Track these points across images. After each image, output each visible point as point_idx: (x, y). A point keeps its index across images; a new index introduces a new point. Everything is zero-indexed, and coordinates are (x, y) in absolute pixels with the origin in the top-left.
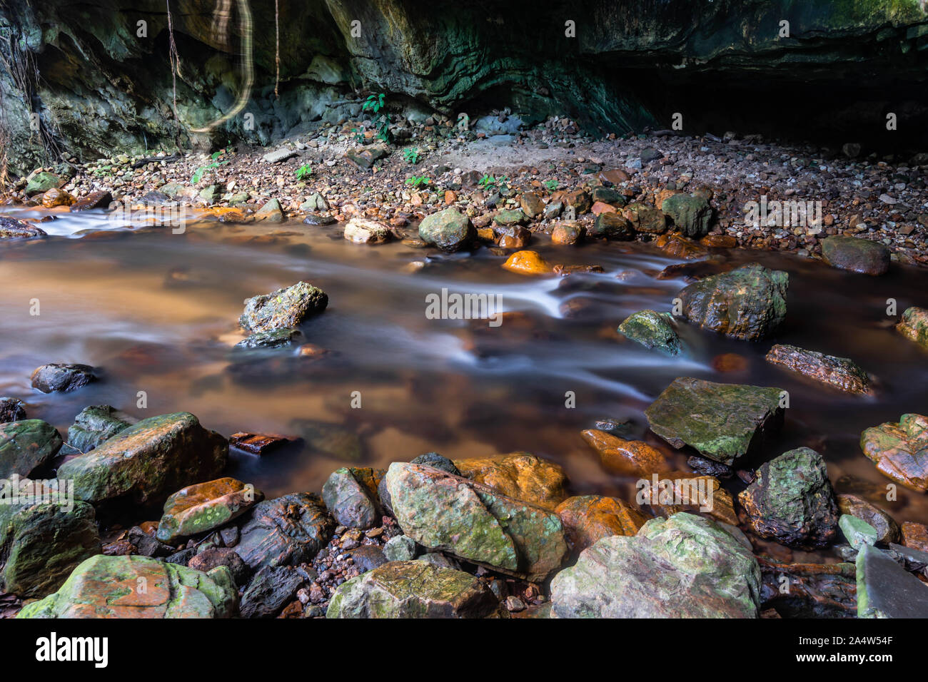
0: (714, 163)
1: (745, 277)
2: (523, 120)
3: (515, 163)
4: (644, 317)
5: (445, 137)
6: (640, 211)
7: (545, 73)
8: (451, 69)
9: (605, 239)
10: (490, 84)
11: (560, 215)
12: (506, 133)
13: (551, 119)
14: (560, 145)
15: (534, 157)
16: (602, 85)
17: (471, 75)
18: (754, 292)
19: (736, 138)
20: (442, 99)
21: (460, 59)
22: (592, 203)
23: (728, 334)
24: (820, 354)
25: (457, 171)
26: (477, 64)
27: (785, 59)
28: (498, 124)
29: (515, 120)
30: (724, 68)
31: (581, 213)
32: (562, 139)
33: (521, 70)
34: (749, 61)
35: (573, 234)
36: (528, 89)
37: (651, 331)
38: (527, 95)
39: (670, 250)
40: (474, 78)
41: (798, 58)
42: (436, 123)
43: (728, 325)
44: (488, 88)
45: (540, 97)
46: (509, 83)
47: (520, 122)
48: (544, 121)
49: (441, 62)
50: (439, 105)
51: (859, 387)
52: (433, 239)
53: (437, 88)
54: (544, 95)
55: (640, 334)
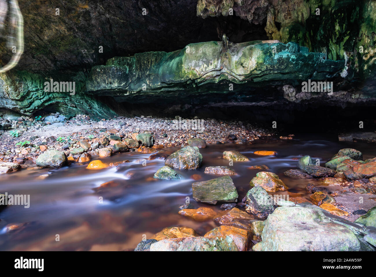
0: (144, 124)
1: (187, 150)
2: (65, 116)
3: (69, 132)
4: (165, 169)
5: (30, 125)
6: (129, 141)
7: (72, 99)
8: (30, 97)
9: (119, 153)
10: (49, 103)
11: (98, 147)
12: (60, 122)
13: (78, 115)
14: (85, 124)
15: (75, 129)
16: (95, 103)
17: (40, 99)
18: (193, 153)
19: (145, 117)
20: (27, 109)
21: (35, 93)
22: (109, 141)
23: (189, 169)
24: (220, 167)
25: (43, 137)
26: (42, 95)
27: (162, 90)
28: (55, 119)
29: (62, 117)
30: (142, 94)
31: (106, 145)
32: (85, 122)
33: (62, 98)
34: (151, 91)
35: (109, 152)
36: (66, 105)
37: (169, 173)
38: (66, 107)
39: (145, 152)
40: (42, 101)
41: (166, 89)
42: (24, 120)
43: (188, 166)
44: (49, 105)
45: (71, 108)
46: (58, 103)
47: (64, 117)
48: (75, 117)
49: (25, 94)
50: (25, 112)
51: (233, 173)
52: (48, 164)
53: (24, 105)
54: (73, 107)
55: (164, 176)
